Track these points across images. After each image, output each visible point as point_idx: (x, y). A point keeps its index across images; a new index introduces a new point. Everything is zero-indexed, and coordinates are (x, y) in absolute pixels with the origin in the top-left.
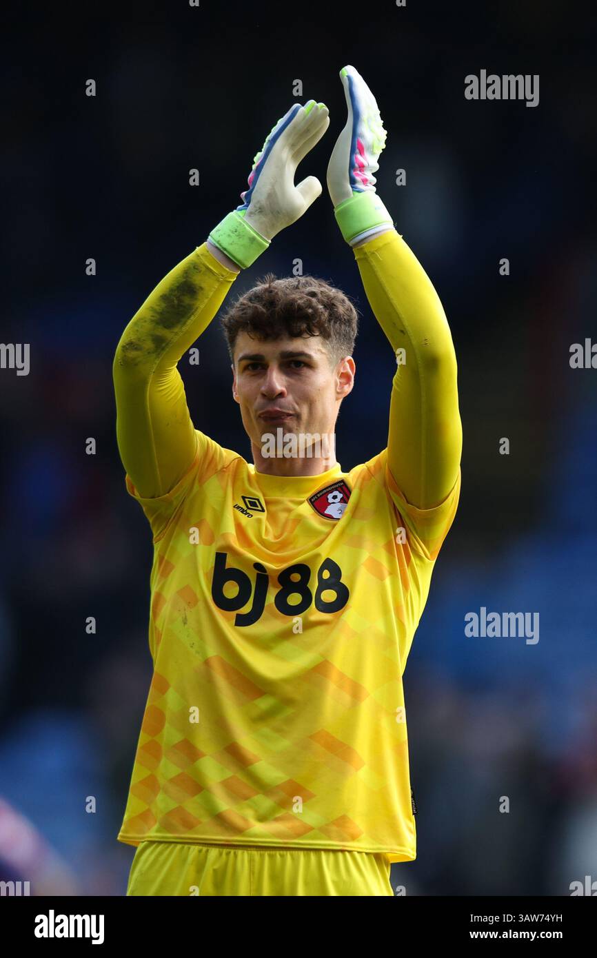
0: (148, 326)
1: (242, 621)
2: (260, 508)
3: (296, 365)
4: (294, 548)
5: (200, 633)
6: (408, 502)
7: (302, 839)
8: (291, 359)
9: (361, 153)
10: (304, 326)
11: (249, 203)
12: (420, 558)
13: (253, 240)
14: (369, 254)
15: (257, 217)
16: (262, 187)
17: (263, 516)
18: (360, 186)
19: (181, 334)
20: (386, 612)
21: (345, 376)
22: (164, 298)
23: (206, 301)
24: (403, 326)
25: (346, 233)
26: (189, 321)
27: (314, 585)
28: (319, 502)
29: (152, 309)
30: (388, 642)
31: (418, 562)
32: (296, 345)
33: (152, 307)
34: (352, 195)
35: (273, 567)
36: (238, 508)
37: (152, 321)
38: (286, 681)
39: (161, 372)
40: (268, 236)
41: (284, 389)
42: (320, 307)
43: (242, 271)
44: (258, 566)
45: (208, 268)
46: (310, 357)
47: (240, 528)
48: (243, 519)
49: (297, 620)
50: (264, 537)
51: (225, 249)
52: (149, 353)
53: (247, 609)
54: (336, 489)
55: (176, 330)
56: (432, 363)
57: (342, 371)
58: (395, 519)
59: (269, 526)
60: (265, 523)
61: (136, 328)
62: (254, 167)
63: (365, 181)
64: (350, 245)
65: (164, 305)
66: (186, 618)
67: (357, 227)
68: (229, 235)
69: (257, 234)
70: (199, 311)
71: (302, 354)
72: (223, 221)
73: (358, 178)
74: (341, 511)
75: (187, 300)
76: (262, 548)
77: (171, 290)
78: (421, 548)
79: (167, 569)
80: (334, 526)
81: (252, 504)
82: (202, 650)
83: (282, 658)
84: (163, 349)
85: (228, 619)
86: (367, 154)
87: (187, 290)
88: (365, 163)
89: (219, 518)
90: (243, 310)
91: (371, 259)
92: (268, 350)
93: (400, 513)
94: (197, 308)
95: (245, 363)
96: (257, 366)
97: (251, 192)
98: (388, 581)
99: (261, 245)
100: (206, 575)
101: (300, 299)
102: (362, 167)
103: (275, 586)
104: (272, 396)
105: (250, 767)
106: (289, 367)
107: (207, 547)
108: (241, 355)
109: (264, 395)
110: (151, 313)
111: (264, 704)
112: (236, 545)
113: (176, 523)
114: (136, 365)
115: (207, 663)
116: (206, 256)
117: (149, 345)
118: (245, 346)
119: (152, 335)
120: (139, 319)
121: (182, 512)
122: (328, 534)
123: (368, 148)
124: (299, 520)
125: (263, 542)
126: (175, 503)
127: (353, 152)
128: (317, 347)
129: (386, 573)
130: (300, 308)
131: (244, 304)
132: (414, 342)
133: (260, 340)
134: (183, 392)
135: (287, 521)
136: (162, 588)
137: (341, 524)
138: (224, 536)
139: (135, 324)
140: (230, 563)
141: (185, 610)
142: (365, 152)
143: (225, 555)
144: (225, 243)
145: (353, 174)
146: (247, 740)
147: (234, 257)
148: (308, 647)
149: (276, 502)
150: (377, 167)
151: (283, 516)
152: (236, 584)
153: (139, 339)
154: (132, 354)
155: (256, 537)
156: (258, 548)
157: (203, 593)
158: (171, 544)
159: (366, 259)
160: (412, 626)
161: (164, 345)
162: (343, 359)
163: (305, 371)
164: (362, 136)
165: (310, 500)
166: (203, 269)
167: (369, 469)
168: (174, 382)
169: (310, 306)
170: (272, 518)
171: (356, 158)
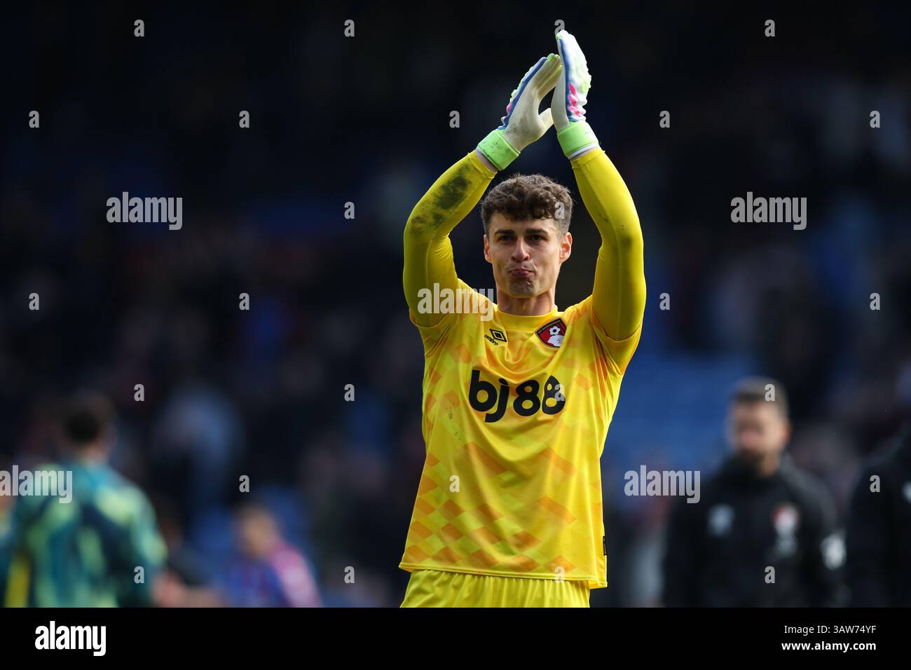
0: (431, 206)
1: (491, 419)
2: (503, 339)
3: (536, 238)
4: (527, 368)
5: (461, 425)
6: (607, 335)
7: (533, 572)
8: (533, 234)
9: (574, 93)
10: (543, 211)
11: (507, 124)
12: (614, 374)
13: (508, 150)
14: (581, 166)
15: (511, 135)
16: (517, 115)
17: (506, 345)
18: (574, 117)
19: (453, 213)
20: (589, 412)
21: (565, 246)
22: (444, 187)
23: (473, 191)
24: (606, 216)
25: (566, 151)
26: (460, 205)
27: (541, 395)
28: (544, 334)
29: (434, 194)
30: (590, 434)
31: (612, 377)
32: (537, 224)
33: (434, 193)
34: (569, 124)
35: (514, 382)
36: (487, 337)
37: (434, 203)
38: (522, 462)
39: (438, 239)
40: (519, 149)
41: (528, 255)
42: (554, 198)
43: (499, 172)
44: (502, 381)
45: (476, 169)
46: (546, 233)
47: (489, 353)
48: (491, 345)
49: (529, 419)
50: (506, 360)
51: (488, 156)
52: (430, 225)
53: (493, 410)
54: (555, 325)
55: (450, 211)
56: (627, 242)
57: (564, 243)
58: (597, 347)
59: (509, 352)
60: (507, 350)
61: (422, 208)
62: (511, 100)
63: (577, 113)
64: (569, 158)
65: (443, 193)
66: (451, 414)
67: (574, 146)
68: (492, 147)
69: (512, 147)
70: (467, 199)
71: (541, 231)
72: (488, 136)
73: (572, 112)
74: (560, 341)
75: (459, 190)
76: (505, 368)
77: (449, 182)
78: (615, 367)
79: (436, 378)
80: (555, 352)
81: (497, 336)
82: (462, 439)
83: (517, 445)
84: (440, 223)
85: (480, 417)
86: (578, 94)
87: (460, 183)
88: (576, 100)
89: (474, 344)
90: (499, 198)
91: (583, 169)
92: (517, 227)
93: (600, 343)
94: (466, 196)
95: (499, 235)
96: (508, 238)
97: (509, 117)
98: (591, 391)
99: (514, 155)
100: (466, 385)
101: (541, 192)
102: (574, 103)
103: (513, 395)
104: (519, 259)
105: (496, 521)
106: (531, 239)
107: (467, 364)
108: (496, 230)
109: (513, 259)
110: (434, 198)
111: (507, 477)
112: (487, 366)
113: (443, 345)
114: (421, 233)
115: (466, 447)
116: (475, 160)
117: (431, 220)
118: (498, 223)
119: (434, 213)
120: (426, 201)
121: (447, 339)
122: (551, 359)
123: (578, 89)
124: (531, 347)
125: (506, 364)
126: (442, 331)
127: (567, 92)
128: (551, 226)
129: (590, 385)
130: (541, 198)
131: (499, 194)
132: (614, 228)
133: (512, 219)
134: (452, 253)
135: (521, 349)
136: (432, 391)
137: (560, 351)
138: (478, 359)
139: (422, 204)
140: (482, 378)
141: (450, 408)
142: (576, 92)
143: (478, 372)
144: (489, 151)
145: (569, 108)
146: (494, 502)
147: (494, 162)
148: (536, 438)
149: (514, 334)
150: (586, 101)
151: (519, 343)
152: (486, 392)
153: (424, 216)
154: (419, 225)
155: (500, 358)
156: (502, 367)
157: (463, 396)
158: (439, 359)
159: (580, 170)
160: (607, 421)
161: (441, 220)
162: (564, 234)
163: (542, 242)
164: (572, 81)
165: (537, 332)
166: (472, 169)
167: (578, 311)
168: (446, 245)
169: (547, 196)
170: (512, 345)
171: (570, 97)
